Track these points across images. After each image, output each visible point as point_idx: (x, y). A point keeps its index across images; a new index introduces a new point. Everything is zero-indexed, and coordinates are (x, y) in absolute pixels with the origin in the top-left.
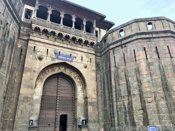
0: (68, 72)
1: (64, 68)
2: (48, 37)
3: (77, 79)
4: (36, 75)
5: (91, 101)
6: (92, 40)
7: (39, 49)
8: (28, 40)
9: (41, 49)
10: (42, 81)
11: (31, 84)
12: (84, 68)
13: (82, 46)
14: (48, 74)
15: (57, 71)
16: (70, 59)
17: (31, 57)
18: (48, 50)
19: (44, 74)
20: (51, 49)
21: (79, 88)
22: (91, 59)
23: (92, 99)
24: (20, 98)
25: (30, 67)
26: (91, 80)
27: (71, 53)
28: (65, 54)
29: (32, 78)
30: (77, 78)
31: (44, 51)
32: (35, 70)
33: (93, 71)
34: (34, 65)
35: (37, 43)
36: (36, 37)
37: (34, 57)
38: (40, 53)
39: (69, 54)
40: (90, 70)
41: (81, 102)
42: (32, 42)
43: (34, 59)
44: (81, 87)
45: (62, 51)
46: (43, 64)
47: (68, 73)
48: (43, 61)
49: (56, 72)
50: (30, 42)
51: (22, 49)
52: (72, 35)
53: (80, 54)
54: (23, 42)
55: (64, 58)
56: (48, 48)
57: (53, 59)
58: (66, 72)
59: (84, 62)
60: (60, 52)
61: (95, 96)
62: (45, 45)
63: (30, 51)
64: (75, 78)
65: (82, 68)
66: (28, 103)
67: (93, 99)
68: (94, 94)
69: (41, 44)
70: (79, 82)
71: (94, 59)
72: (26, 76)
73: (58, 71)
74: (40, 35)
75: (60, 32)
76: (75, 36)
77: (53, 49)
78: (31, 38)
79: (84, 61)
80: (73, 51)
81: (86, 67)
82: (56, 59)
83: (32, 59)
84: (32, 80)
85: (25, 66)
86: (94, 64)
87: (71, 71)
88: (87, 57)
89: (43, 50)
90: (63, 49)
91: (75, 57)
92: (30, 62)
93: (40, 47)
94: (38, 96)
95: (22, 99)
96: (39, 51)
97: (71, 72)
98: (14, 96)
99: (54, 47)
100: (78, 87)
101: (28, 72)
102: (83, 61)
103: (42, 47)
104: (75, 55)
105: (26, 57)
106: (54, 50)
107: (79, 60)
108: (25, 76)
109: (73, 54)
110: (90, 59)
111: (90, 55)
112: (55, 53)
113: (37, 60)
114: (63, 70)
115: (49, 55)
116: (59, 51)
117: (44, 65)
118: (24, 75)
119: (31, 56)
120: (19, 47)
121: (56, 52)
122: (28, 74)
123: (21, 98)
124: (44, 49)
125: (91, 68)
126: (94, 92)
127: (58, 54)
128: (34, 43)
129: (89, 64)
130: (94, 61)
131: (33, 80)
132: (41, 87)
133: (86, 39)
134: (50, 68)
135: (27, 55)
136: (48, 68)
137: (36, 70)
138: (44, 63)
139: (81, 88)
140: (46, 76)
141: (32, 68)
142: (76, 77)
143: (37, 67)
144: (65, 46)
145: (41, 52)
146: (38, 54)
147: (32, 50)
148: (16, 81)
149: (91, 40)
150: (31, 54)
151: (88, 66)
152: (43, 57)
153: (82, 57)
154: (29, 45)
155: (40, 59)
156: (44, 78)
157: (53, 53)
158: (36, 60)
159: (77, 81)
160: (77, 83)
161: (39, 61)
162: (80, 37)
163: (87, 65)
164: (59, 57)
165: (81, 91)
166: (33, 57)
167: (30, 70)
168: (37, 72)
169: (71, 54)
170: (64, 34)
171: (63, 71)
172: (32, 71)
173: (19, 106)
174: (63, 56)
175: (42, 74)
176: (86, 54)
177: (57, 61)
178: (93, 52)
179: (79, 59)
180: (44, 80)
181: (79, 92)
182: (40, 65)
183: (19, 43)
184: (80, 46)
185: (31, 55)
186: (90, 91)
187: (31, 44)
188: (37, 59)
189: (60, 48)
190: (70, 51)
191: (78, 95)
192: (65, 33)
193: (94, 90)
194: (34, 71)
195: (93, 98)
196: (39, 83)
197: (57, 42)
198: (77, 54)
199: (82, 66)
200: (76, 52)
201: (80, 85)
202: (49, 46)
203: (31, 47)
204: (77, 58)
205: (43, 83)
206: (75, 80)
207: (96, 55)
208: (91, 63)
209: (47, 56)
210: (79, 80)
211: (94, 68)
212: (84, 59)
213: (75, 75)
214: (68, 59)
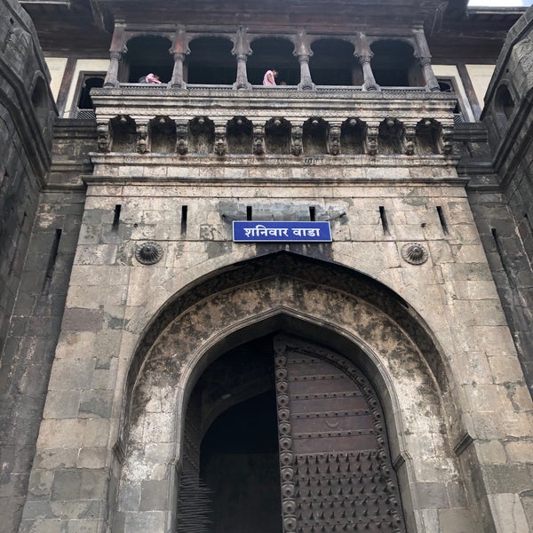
0: (321, 307)
1: (290, 293)
2: (183, 152)
3: (379, 342)
4: (128, 343)
5: (499, 460)
6: (419, 110)
7: (140, 214)
9: (151, 210)
10: (177, 377)
11: (97, 391)
12: (405, 264)
13: (372, 154)
14: (206, 336)
15: (253, 307)
16: (313, 232)
17: (99, 254)
18: (185, 209)
19: (181, 335)
20: (203, 206)
21: (405, 391)
22: (439, 209)
23: (504, 444)
24: (38, 475)
25: (94, 306)
26: (472, 324)
27: (313, 203)
28: (278, 212)
29: (103, 361)
30: (378, 331)
31: (167, 218)
32: (120, 316)
33: (471, 269)
34: (115, 290)
35: (128, 191)
36: (124, 164)
37: (115, 254)
38: (146, 230)
39: (302, 207)
40: (446, 269)
41: (435, 480)
42: (105, 191)
43: (116, 264)
44: (419, 382)
45: (259, 200)
46: (166, 277)
47: (318, 316)
48: (161, 263)
49: (248, 316)
50: (92, 190)
51: (59, 232)
52: (304, 113)
54: (66, 202)
55: (273, 232)
57: (216, 247)
58: (306, 308)
59: (399, 230)
60: (249, 209)
61: (522, 424)
62: (172, 191)
63: (94, 231)
64: (366, 333)
66: (82, 507)
67: (514, 447)
68: (517, 408)
69: (147, 191)
70: (395, 355)
71: (459, 208)
72: (74, 352)
73: (257, 309)
75: (233, 113)
76: (321, 114)
77: (214, 202)
78: (100, 172)
79: (399, 227)
80: (325, 192)
81: (417, 257)
82: (234, 247)
83: (107, 262)
84: (107, 367)
85: (69, 304)
86: (469, 233)
87: (333, 303)
88: (414, 204)
89: (163, 212)
90: (265, 191)
91: (342, 217)
92: (94, 280)
93: (143, 204)
94: (155, 461)
95: (49, 485)
96: (143, 224)
97: (339, 308)
98: (9, 471)
99: (215, 191)
100: (397, 387)
101: (85, 329)
102: (390, 227)
103: (157, 203)
104: (339, 207)
105: (76, 258)
106: (221, 204)
107: (369, 228)
108: (68, 354)
109: (323, 207)
110: (433, 211)
111: (428, 191)
112: (224, 217)
113: (131, 264)
114: (289, 301)
115: (194, 230)
116: (246, 203)
117: (169, 283)
118: (61, 350)
119: (100, 251)
120: (44, 225)
121: (227, 213)
122: (86, 339)
123: (43, 475)
124: (167, 208)
125: (453, 256)
126: (510, 396)
127: (239, 222)
128: (113, 190)
129: (437, 237)
130: (462, 218)
131: (112, 368)
132: (167, 407)
133: (385, 114)
134: (214, 303)
135: (79, 249)
136: (206, 304)
138: (171, 272)
139: (421, 391)
140: (193, 347)
141: (105, 309)
142: (373, 326)
143: (133, 300)
144: (274, 175)
145: (152, 226)
146: (137, 236)
147: (105, 225)
148: (22, 387)
149: (414, 114)
150: (101, 242)
151: (431, 248)
152: (163, 244)
153: (382, 210)
154: (92, 204)
155: (149, 256)
156: (183, 358)
157: (215, 220)
158: (127, 267)
159: (383, 352)
160: (384, 363)
161: (140, 270)
162: (347, 114)
163: (424, 245)
164: (248, 231)
165: (420, 405)
166: (109, 254)
167: (91, 320)
168: (131, 326)
169: (312, 210)
170: (260, 118)
171: (285, 305)
172: (105, 325)
173: (30, 525)
174: (268, 225)
175: (170, 339)
176: (406, 191)
177: (238, 254)
178: (449, 174)
180: (186, 371)
181: (407, 414)
182: (148, 287)
183: (47, 208)
184: (363, 159)
185: (102, 247)
186: (475, 393)
187: (99, 200)
188: (133, 260)
189: (252, 191)
190: (307, 192)
191: (408, 433)
192: (260, 113)
193: (507, 385)
194: (117, 323)
195: (511, 439)
196: (155, 389)
197: (229, 166)
198: (348, 200)
199: (391, 253)
200: (344, 192)
201: (410, 374)
202: (190, 191)
203: (100, 211)
204: (352, 218)
205: (182, 383)
206: (366, 345)
207: (467, 188)
208: (444, 231)
209: (182, 240)
210: (392, 345)
211: (473, 254)
212: (396, 216)
213: (365, 319)
214: (298, 232)
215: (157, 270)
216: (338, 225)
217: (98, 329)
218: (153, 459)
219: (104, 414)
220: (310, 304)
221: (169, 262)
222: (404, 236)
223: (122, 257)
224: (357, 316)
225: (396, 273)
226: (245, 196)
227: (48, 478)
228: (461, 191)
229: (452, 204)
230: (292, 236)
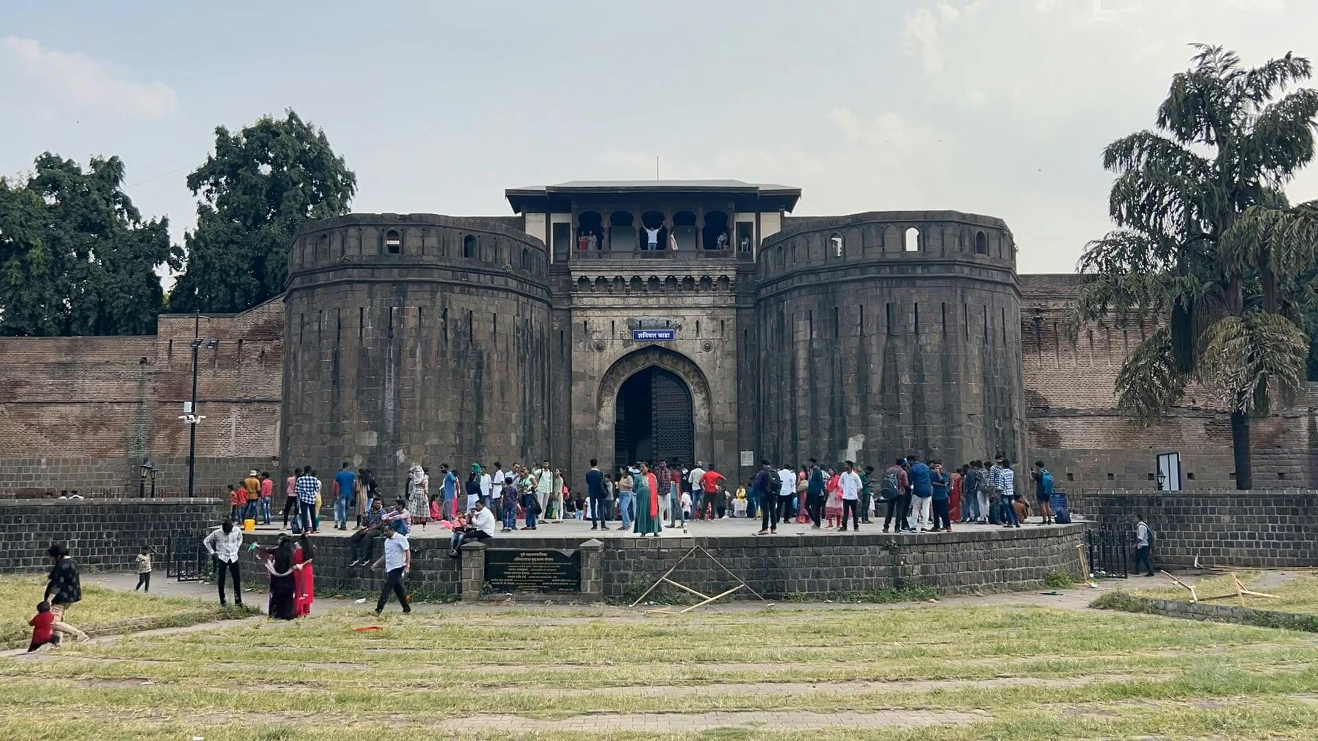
0: (668, 363)
1: (657, 356)
2: (610, 291)
3: (691, 380)
4: (596, 385)
5: (721, 429)
7: (595, 326)
8: (570, 310)
9: (598, 321)
10: (613, 393)
11: (588, 404)
12: (703, 351)
13: (697, 291)
14: (624, 376)
15: (641, 364)
16: (667, 335)
17: (581, 347)
18: (613, 323)
19: (615, 377)
20: (620, 318)
21: (698, 400)
22: (722, 322)
23: (723, 424)
25: (583, 371)
26: (723, 379)
27: (668, 319)
28: (653, 324)
29: (588, 393)
30: (691, 374)
31: (606, 327)
32: (592, 375)
33: (729, 354)
34: (589, 363)
35: (589, 313)
36: (585, 297)
37: (587, 347)
38: (598, 334)
39: (663, 320)
40: (719, 353)
41: (703, 431)
42: (579, 313)
43: (588, 352)
44: (704, 396)
45: (645, 317)
46: (607, 357)
47: (667, 366)
48: (605, 351)
49: (640, 367)
50: (574, 313)
51: (562, 332)
52: (666, 273)
53: (691, 315)
54: (563, 317)
55: (650, 335)
56: (614, 319)
57: (627, 343)
58: (663, 363)
59: (704, 334)
60: (640, 322)
61: (731, 417)
62: (607, 313)
63: (577, 335)
64: (687, 375)
65: (699, 350)
66: (590, 441)
67: (726, 425)
68: (731, 412)
69: (597, 313)
70: (697, 384)
71: (731, 321)
72: (578, 389)
73: (644, 364)
74: (592, 291)
75: (634, 274)
76: (674, 273)
77: (626, 319)
78: (575, 301)
79: (703, 332)
80: (674, 312)
81: (707, 348)
82: (634, 343)
83: (584, 351)
85: (573, 369)
86: (732, 335)
87: (675, 361)
88: (712, 319)
89: (604, 324)
90: (647, 312)
91: (680, 327)
92: (580, 359)
93: (596, 320)
95: (578, 436)
96: (596, 331)
97: (676, 365)
98: (564, 429)
99: (625, 313)
100: (696, 398)
101: (581, 380)
102: (699, 332)
103: (601, 320)
104: (679, 321)
105: (572, 349)
106: (628, 320)
107: (690, 333)
109: (673, 321)
110: (719, 323)
111: (720, 312)
112: (629, 327)
113: (593, 351)
114: (657, 360)
115: (617, 334)
116: (639, 319)
117: (608, 360)
118: (573, 388)
119: (581, 345)
120: (555, 328)
121: (631, 324)
122: (581, 384)
123: (576, 433)
124: (605, 322)
125: (723, 347)
126: (730, 407)
127: (635, 328)
128: (582, 313)
129: (718, 337)
130: (731, 327)
131: (592, 395)
132: (611, 405)
133: (703, 273)
134: (627, 361)
135: (573, 344)
136: (624, 361)
137: (596, 375)
138: (609, 355)
139: (704, 399)
140: (618, 381)
141: (587, 372)
142: (690, 372)
143: (596, 368)
144: (652, 301)
145: (600, 332)
146: (594, 337)
147: (581, 332)
148: (562, 400)
149: (717, 273)
150: (581, 341)
151: (715, 343)
152: (606, 341)
153: (698, 322)
154: (575, 320)
155: (600, 348)
156: (615, 385)
157: (626, 329)
159: (692, 383)
160: (692, 388)
161: (597, 354)
162: (686, 273)
163: (712, 341)
165: (703, 404)
166: (585, 346)
167: (582, 377)
168: (597, 379)
169: (668, 322)
170: (645, 276)
171: (655, 362)
172: (588, 378)
173: (575, 446)
175: (609, 379)
176: (709, 312)
177: (635, 346)
178: (731, 301)
179: (688, 331)
180: (616, 390)
181: (698, 407)
182: (601, 362)
183: (555, 319)
184: (693, 293)
185: (582, 343)
186: (718, 405)
187: (577, 319)
188: (594, 349)
189: (641, 312)
190: (665, 312)
191: (697, 414)
192: (646, 273)
193: (730, 404)
194: (592, 378)
195: (726, 422)
196: (606, 398)
197: (632, 298)
198: (683, 317)
199: (698, 345)
200: (683, 312)
201: (701, 393)
202: (616, 313)
203: (578, 324)
204: (684, 327)
205: (615, 396)
206: (686, 380)
207: (738, 309)
208: (722, 334)
209: (613, 339)
210: (696, 380)
211: (730, 346)
212: (703, 326)
213: (687, 368)
214: (660, 335)
215: (604, 354)
216: (678, 331)
217: (585, 381)
218: (607, 423)
219: (592, 413)
220: (666, 362)
221: (609, 350)
222: (705, 337)
223: (590, 348)
224: (684, 367)
225: (698, 355)
226: (638, 315)
227: (577, 433)
228: (734, 311)
229: (728, 319)
230: (658, 338)
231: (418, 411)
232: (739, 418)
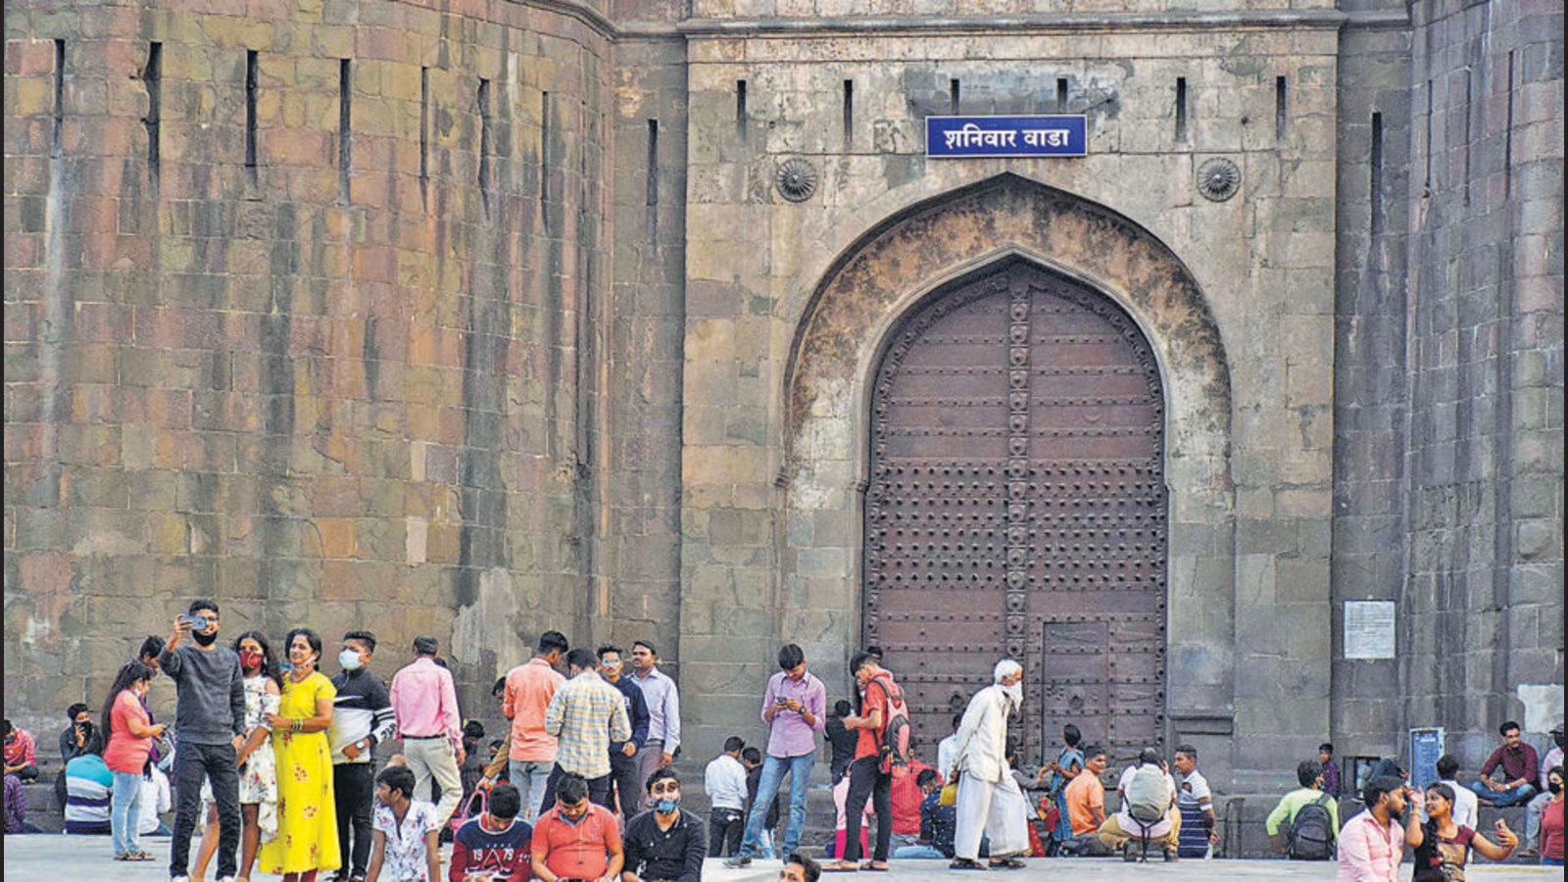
0: (1076, 246)
1: (1028, 219)
3: (1160, 311)
4: (779, 333)
5: (1263, 514)
7: (777, 100)
8: (681, 38)
10: (851, 363)
11: (745, 408)
12: (1199, 200)
14: (892, 297)
15: (965, 250)
16: (1058, 136)
17: (722, 183)
18: (848, 87)
19: (855, 296)
21: (1185, 391)
22: (1281, 82)
24: (690, 516)
25: (726, 276)
26: (1280, 310)
27: (1065, 71)
28: (1003, 91)
29: (750, 364)
30: (1160, 292)
31: (821, 106)
32: (763, 294)
33: (1304, 210)
34: (752, 248)
35: (757, 49)
37: (746, 183)
38: (789, 133)
39: (1045, 79)
40: (1264, 208)
41: (1201, 520)
42: (716, 50)
43: (749, 202)
44: (1208, 377)
45: (972, 65)
46: (825, 224)
47: (1069, 260)
48: (816, 199)
49: (957, 263)
50: (697, 49)
51: (653, 124)
53: (1156, 62)
54: (656, 61)
55: (994, 137)
56: (850, 72)
57: (898, 169)
58: (1051, 249)
59: (1204, 132)
60: (955, 83)
61: (1306, 463)
62: (825, 50)
63: (710, 137)
64: (1142, 294)
65: (1186, 197)
66: (748, 555)
67: (1284, 497)
68: (1307, 445)
69: (788, 50)
70: (1182, 332)
71: (1317, 80)
72: (709, 348)
73: (972, 250)
77: (897, 70)
78: (704, 3)
79: (1204, 124)
80: (1088, 45)
81: (1220, 188)
82: (929, 167)
83: (736, 198)
84: (755, 373)
85: (693, 271)
86: (1319, 136)
87: (1096, 238)
88: (1240, 71)
89: (813, 94)
90: (982, 44)
91: (1111, 104)
92: (720, 231)
93: (781, 77)
94: (829, 485)
95: (705, 528)
96: (783, 121)
97: (1104, 246)
98: (653, 503)
99: (897, 47)
100: (1176, 384)
101: (718, 314)
102: (1188, 122)
103: (803, 74)
104: (1108, 79)
105: (689, 192)
106: (908, 75)
107: (1152, 126)
108: (702, 354)
109: (1082, 79)
110: (1269, 87)
111: (1269, 42)
112: (912, 104)
113: (770, 201)
114: (1025, 235)
115: (863, 133)
116: (949, 71)
117: (830, 236)
118: (691, 347)
119: (723, 176)
120: (628, 111)
121: (918, 94)
122: (721, 329)
123: (697, 517)
124: (819, 85)
125: (1281, 183)
126: (1303, 427)
127: (935, 107)
128: (729, 50)
129: (1264, 144)
130: (1316, 101)
131: (762, 375)
132: (841, 410)
134: (904, 236)
135: (691, 170)
136: (891, 239)
137: (777, 292)
138: (831, 216)
139: (1210, 392)
140: (874, 316)
141: (744, 281)
142: (1154, 282)
143: (781, 266)
144: (1001, 4)
145: (798, 124)
146: (775, 145)
147: (724, 125)
148: (647, 392)
150: (722, 159)
151: (1249, 167)
152: (818, 161)
153: (1181, 82)
154: (703, 79)
155: (796, 189)
156: (859, 333)
157: (898, 112)
158: (766, 207)
159: (1164, 327)
160: (1161, 345)
161: (785, 210)
163: (1238, 160)
164: (952, 137)
165: (1203, 413)
166: (737, 182)
167: (727, 300)
168: (781, 308)
169: (1063, 85)
171: (1018, 241)
172: (745, 307)
173: (692, 570)
174: (984, 124)
175: (840, 304)
176: (1229, 42)
177: (935, 179)
180: (865, 355)
181: (1181, 426)
182: (799, 245)
183: (626, 75)
185: (727, 169)
186: (1256, 421)
187: (711, 73)
188: (774, 191)
189: (960, 46)
190: (1053, 45)
193: (1304, 411)
194: (762, 304)
195: (1287, 486)
196: (823, 383)
198: (1126, 63)
199: (1182, 176)
200: (1122, 45)
201: (1198, 364)
202: (856, 49)
203: (714, 95)
204: (1129, 104)
205: (862, 372)
206: (1138, 314)
207: (1345, 29)
208: (1279, 134)
209: (847, 153)
210: (1180, 314)
211: (1315, 180)
212: (1204, 98)
213: (1145, 268)
214: (1032, 137)
215: (810, 210)
216: (1101, 120)
217: (735, 315)
218: (826, 482)
219: (759, 442)
220: (1058, 239)
221: (828, 196)
222: (1209, 141)
223: (757, 189)
225: (1181, 217)
226: (948, 55)
227: (703, 519)
228: (1330, 40)
229: (1305, 71)
230: (1021, 146)
231: (47, 430)
232: (1339, 468)
